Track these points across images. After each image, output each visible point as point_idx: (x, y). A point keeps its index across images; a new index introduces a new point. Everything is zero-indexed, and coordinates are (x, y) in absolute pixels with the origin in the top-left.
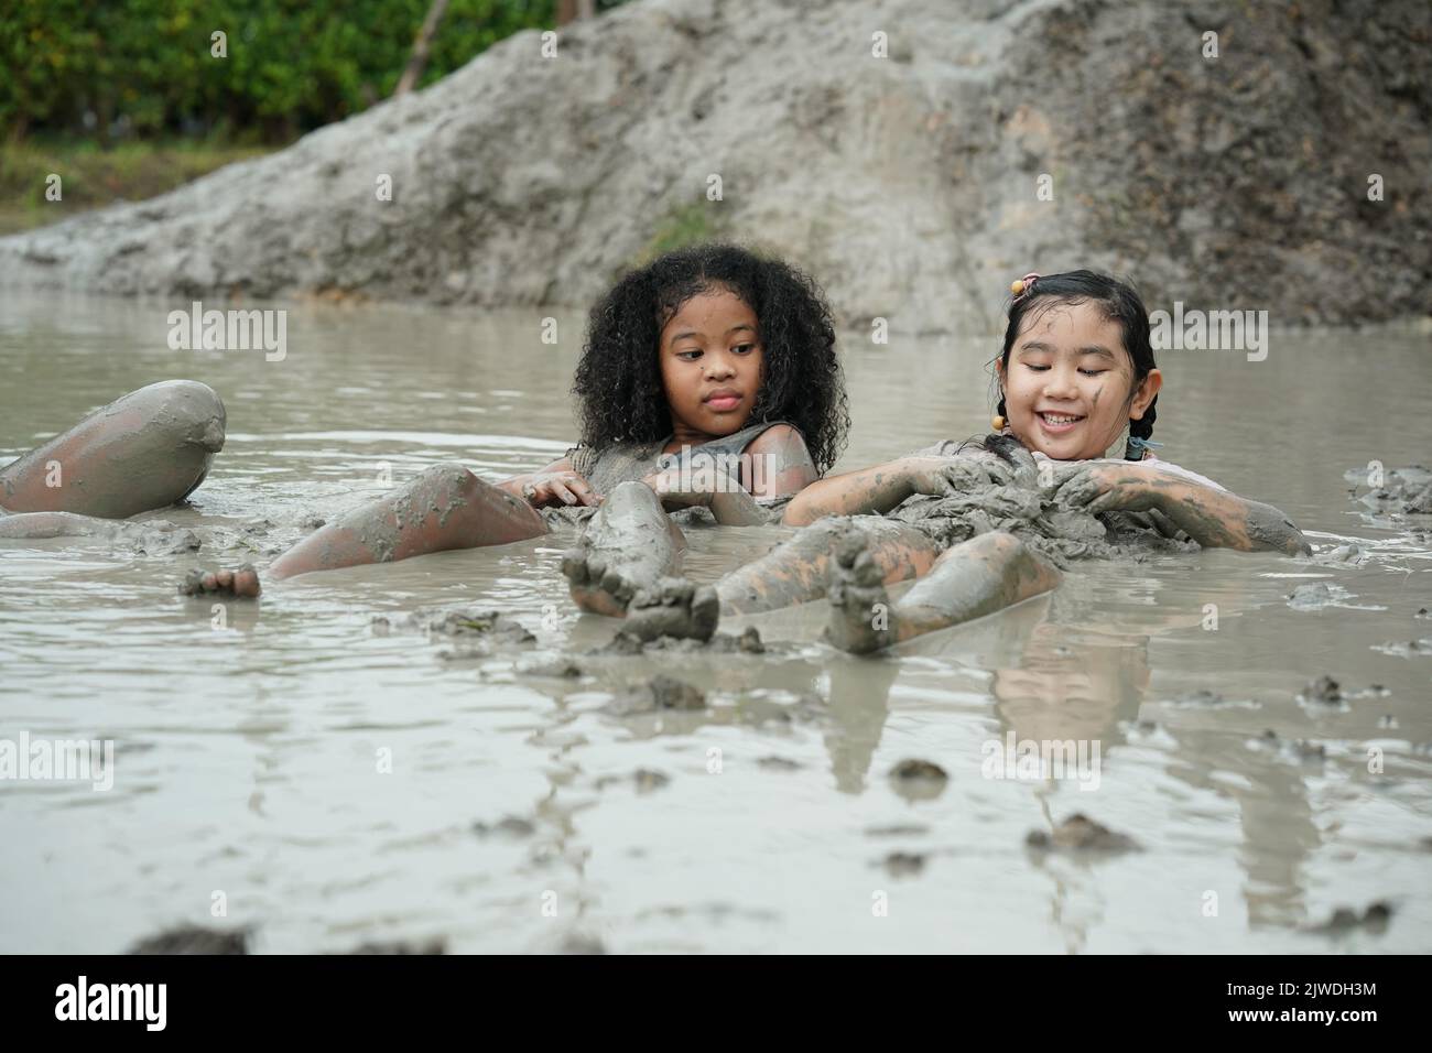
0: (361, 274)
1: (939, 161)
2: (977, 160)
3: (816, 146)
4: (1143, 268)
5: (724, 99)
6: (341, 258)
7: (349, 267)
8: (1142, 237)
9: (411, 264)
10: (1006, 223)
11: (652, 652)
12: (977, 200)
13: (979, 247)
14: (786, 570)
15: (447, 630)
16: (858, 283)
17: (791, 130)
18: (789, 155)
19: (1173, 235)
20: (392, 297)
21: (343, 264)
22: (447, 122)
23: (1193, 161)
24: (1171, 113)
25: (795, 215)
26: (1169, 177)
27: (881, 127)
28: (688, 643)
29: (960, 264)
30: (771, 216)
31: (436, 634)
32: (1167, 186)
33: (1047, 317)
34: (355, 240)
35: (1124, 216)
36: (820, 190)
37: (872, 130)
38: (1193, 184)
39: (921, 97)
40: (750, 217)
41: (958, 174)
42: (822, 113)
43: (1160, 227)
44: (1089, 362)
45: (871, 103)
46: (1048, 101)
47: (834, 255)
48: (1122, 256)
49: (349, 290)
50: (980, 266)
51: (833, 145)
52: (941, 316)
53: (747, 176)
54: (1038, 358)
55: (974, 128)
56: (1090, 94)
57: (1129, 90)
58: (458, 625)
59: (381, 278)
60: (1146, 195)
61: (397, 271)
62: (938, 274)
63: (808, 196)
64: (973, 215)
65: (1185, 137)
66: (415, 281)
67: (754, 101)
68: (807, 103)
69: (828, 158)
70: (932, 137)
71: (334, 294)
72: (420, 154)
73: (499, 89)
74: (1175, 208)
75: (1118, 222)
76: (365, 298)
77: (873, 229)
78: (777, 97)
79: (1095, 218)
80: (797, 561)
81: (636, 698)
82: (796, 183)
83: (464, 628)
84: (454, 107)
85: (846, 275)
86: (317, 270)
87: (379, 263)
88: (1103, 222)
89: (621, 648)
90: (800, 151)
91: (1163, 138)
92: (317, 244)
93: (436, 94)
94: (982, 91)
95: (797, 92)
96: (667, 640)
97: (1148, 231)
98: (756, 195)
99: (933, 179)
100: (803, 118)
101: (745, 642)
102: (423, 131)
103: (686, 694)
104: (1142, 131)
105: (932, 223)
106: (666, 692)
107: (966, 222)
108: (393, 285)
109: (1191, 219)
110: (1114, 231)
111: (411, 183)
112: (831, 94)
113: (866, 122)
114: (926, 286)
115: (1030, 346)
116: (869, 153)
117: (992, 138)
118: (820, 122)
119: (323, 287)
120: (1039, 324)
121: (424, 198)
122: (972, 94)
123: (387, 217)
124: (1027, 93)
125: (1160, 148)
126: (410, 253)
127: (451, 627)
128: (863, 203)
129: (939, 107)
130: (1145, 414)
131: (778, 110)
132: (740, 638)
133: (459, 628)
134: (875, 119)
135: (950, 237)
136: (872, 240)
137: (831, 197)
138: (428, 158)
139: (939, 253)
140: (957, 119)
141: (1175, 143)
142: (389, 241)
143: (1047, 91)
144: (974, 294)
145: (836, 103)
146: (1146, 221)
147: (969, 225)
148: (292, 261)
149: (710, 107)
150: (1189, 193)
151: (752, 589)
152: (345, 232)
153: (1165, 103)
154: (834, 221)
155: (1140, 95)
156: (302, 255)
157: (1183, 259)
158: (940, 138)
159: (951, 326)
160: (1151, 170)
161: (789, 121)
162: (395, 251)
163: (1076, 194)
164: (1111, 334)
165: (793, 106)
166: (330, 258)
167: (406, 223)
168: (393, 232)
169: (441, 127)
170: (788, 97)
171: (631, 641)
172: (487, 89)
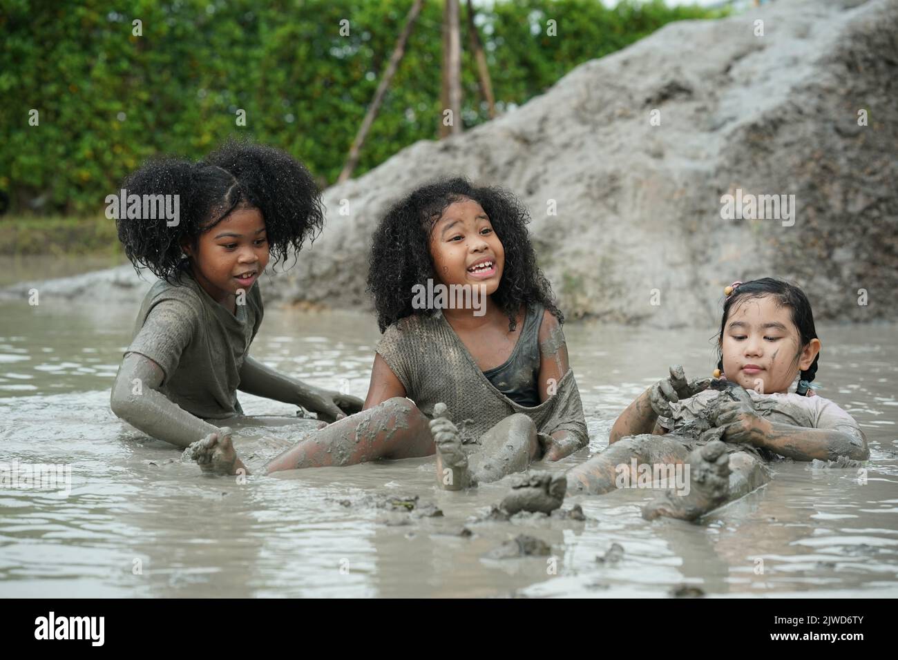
0: (320, 292)
1: (682, 219)
2: (705, 218)
3: (603, 210)
4: (811, 285)
5: (546, 182)
6: (308, 282)
7: (314, 288)
8: (810, 265)
9: (352, 286)
10: (724, 257)
11: (515, 519)
12: (706, 244)
13: (707, 273)
14: (602, 472)
15: (386, 507)
16: (631, 295)
17: (588, 201)
18: (587, 216)
19: (829, 265)
20: (340, 306)
21: (310, 286)
22: (374, 198)
23: (841, 218)
24: (827, 189)
25: (592, 253)
26: (826, 228)
27: (645, 198)
28: (537, 514)
29: (695, 283)
30: (577, 254)
31: (380, 509)
32: (825, 234)
33: (744, 306)
34: (316, 271)
35: (798, 253)
36: (607, 238)
37: (639, 200)
38: (841, 232)
39: (669, 179)
40: (563, 255)
41: (694, 227)
42: (607, 190)
43: (821, 260)
44: (771, 332)
45: (638, 183)
46: (749, 182)
47: (617, 278)
48: (797, 277)
49: (313, 302)
50: (707, 284)
51: (614, 209)
52: (683, 316)
53: (561, 229)
54: (739, 331)
55: (703, 199)
56: (775, 177)
57: (800, 174)
58: (394, 504)
59: (333, 294)
60: (812, 240)
61: (343, 290)
62: (681, 289)
63: (599, 241)
64: (703, 253)
65: (836, 204)
66: (354, 297)
67: (565, 183)
68: (598, 184)
69: (611, 218)
70: (676, 204)
71: (304, 305)
72: (357, 217)
73: (406, 177)
74: (830, 248)
75: (794, 256)
76: (323, 307)
77: (641, 262)
78: (579, 180)
79: (780, 254)
80: (609, 466)
81: (507, 549)
82: (592, 233)
83: (397, 506)
84: (378, 188)
85: (624, 290)
86: (293, 290)
87: (332, 285)
88: (785, 256)
89: (496, 518)
90: (594, 214)
91: (822, 204)
92: (294, 273)
93: (367, 180)
94: (708, 176)
95: (592, 177)
96: (524, 513)
97: (813, 262)
98: (566, 242)
99: (677, 230)
100: (595, 193)
101: (573, 514)
102: (360, 203)
103: (540, 546)
104: (809, 200)
105: (677, 258)
106: (526, 545)
107: (697, 257)
108: (341, 299)
109: (841, 255)
110: (792, 262)
111: (352, 236)
112: (613, 178)
113: (635, 196)
114: (674, 296)
115: (734, 324)
116: (637, 215)
117: (714, 204)
118: (606, 196)
119: (297, 300)
120: (739, 310)
121: (360, 245)
122: (699, 177)
123: (337, 257)
124: (736, 176)
125: (820, 210)
126: (351, 279)
127: (389, 505)
128: (634, 245)
129: (680, 186)
130: (810, 368)
131: (580, 188)
132: (570, 512)
133: (395, 506)
134: (640, 194)
135: (689, 267)
136: (639, 268)
137: (614, 242)
138: (362, 220)
139: (682, 276)
140: (692, 192)
141: (829, 207)
142: (338, 271)
143: (748, 175)
144: (704, 302)
145: (616, 184)
146: (812, 256)
147: (701, 258)
148: (278, 284)
149: (537, 187)
150: (839, 238)
151: (581, 483)
152: (311, 266)
153: (822, 182)
154: (615, 257)
155: (807, 178)
156: (285, 281)
157: (836, 280)
158: (682, 204)
159: (690, 322)
160: (814, 224)
161: (587, 195)
162: (342, 277)
163: (767, 239)
164: (784, 316)
165: (589, 186)
166: (302, 283)
167: (348, 260)
168: (341, 266)
169: (370, 201)
170: (586, 180)
171: (503, 514)
172: (398, 177)
